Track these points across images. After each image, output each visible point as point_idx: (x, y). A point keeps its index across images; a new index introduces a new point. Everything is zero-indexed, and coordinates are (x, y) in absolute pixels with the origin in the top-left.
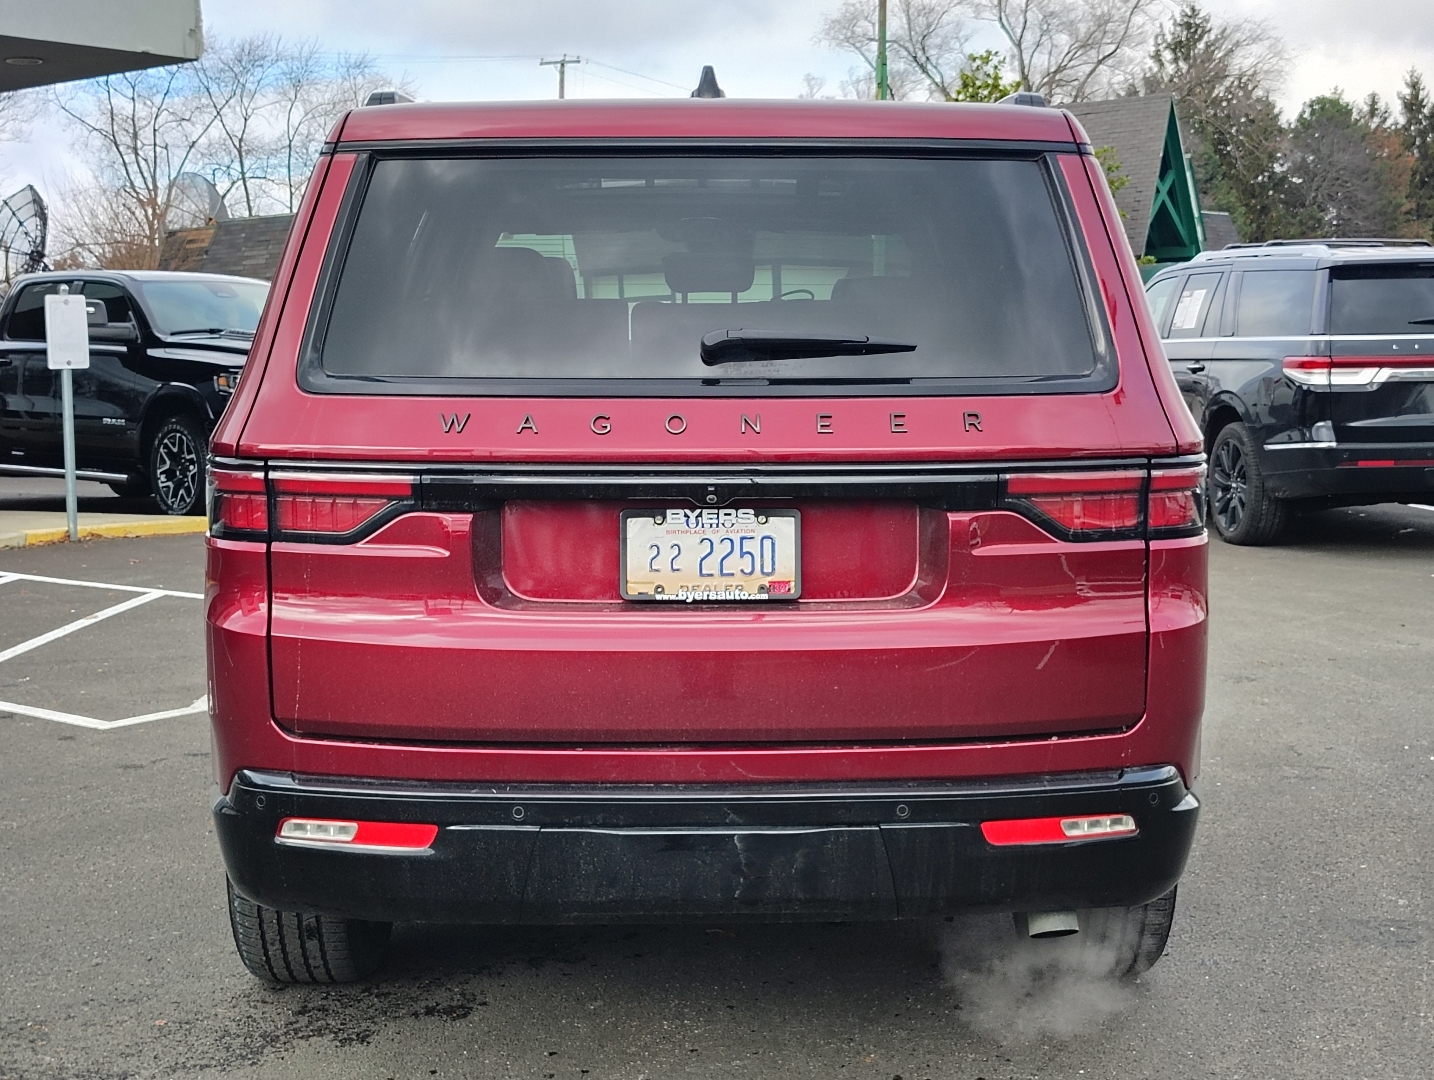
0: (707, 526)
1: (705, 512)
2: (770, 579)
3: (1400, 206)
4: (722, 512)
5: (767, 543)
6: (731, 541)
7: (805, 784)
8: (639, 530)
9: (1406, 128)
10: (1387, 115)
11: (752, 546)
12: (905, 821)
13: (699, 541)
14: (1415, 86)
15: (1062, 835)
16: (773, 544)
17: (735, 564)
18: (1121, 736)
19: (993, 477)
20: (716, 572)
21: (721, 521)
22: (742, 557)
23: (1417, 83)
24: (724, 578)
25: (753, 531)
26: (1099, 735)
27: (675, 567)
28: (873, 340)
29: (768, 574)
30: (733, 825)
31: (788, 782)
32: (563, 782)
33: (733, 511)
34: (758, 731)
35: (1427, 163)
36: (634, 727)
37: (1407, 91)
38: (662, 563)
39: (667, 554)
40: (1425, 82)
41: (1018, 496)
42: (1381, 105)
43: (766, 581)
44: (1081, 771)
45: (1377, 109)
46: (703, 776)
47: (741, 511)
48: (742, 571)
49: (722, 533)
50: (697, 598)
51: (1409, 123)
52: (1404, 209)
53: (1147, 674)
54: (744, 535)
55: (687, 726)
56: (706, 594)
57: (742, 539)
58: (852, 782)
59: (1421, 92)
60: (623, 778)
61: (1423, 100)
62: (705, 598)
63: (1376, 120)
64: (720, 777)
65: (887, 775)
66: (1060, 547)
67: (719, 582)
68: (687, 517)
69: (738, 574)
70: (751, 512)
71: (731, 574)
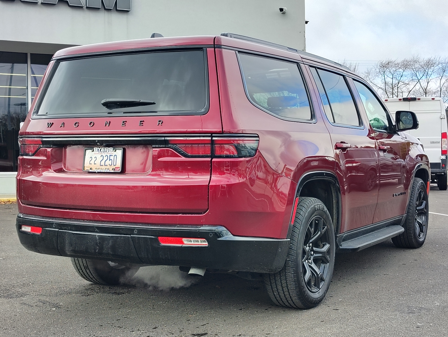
0: (103, 152)
1: (102, 148)
2: (115, 166)
4: (106, 148)
5: (115, 157)
6: (107, 156)
7: (115, 222)
8: (89, 152)
11: (112, 158)
12: (136, 235)
13: (100, 156)
15: (182, 243)
16: (116, 157)
17: (108, 162)
18: (201, 215)
19: (163, 138)
20: (104, 165)
21: (105, 151)
22: (110, 160)
24: (105, 166)
25: (113, 154)
26: (194, 214)
27: (95, 163)
28: (142, 101)
30: (97, 232)
31: (111, 222)
32: (65, 218)
33: (108, 148)
34: (104, 207)
36: (78, 204)
38: (92, 162)
39: (94, 159)
41: (174, 144)
43: (114, 167)
44: (189, 225)
46: (92, 219)
47: (110, 148)
48: (109, 164)
49: (106, 154)
50: (99, 171)
53: (208, 197)
54: (110, 154)
55: (89, 205)
56: (100, 170)
57: (110, 156)
58: (127, 223)
60: (76, 218)
62: (100, 171)
64: (96, 219)
65: (134, 221)
66: (183, 159)
67: (104, 167)
68: (98, 150)
69: (108, 165)
70: (112, 148)
71: (107, 165)
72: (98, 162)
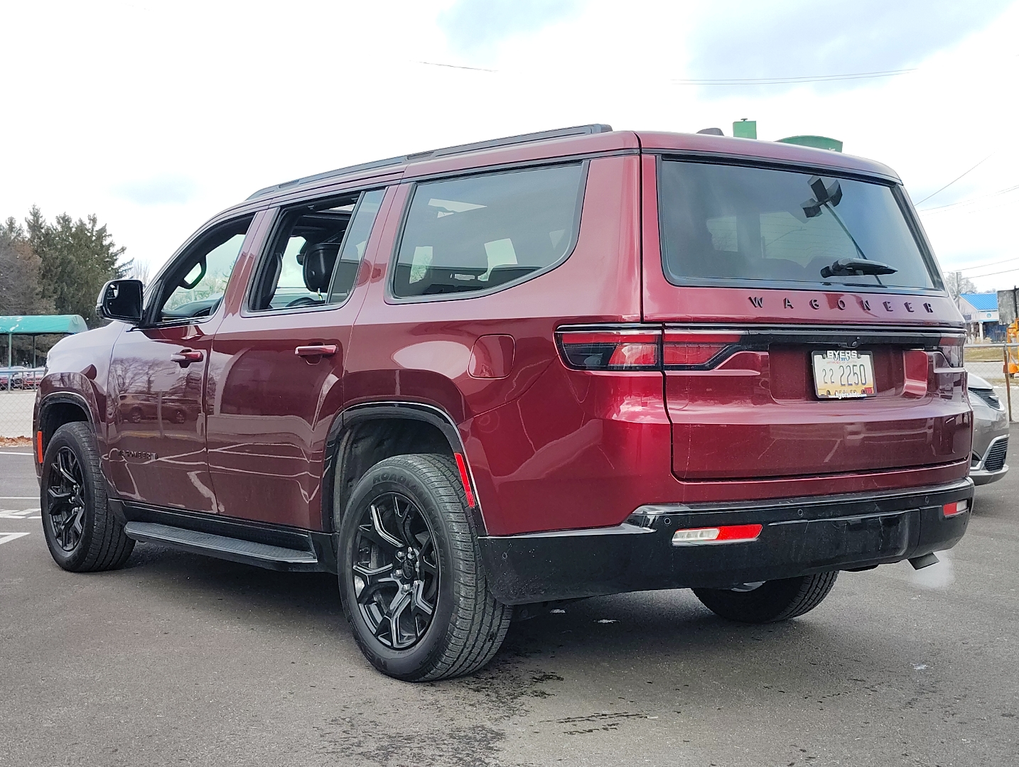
0: (841, 359)
1: (841, 352)
2: (865, 387)
3: (35, 289)
4: (846, 351)
6: (850, 367)
8: (818, 361)
9: (31, 240)
10: (21, 232)
11: (857, 370)
13: (839, 367)
14: (36, 215)
16: (864, 369)
17: (852, 379)
20: (846, 383)
21: (846, 357)
22: (854, 375)
23: (37, 213)
24: (849, 386)
25: (857, 362)
27: (832, 381)
29: (864, 384)
30: (878, 511)
35: (46, 263)
37: (31, 218)
38: (828, 379)
39: (829, 374)
40: (42, 213)
42: (17, 225)
43: (863, 387)
45: (14, 228)
46: (863, 488)
47: (852, 352)
48: (855, 382)
49: (847, 363)
51: (33, 237)
52: (36, 291)
54: (854, 364)
59: (41, 219)
61: (41, 224)
63: (14, 235)
67: (847, 388)
68: (834, 354)
69: (854, 384)
70: (855, 352)
71: (851, 385)
72: (836, 378)
